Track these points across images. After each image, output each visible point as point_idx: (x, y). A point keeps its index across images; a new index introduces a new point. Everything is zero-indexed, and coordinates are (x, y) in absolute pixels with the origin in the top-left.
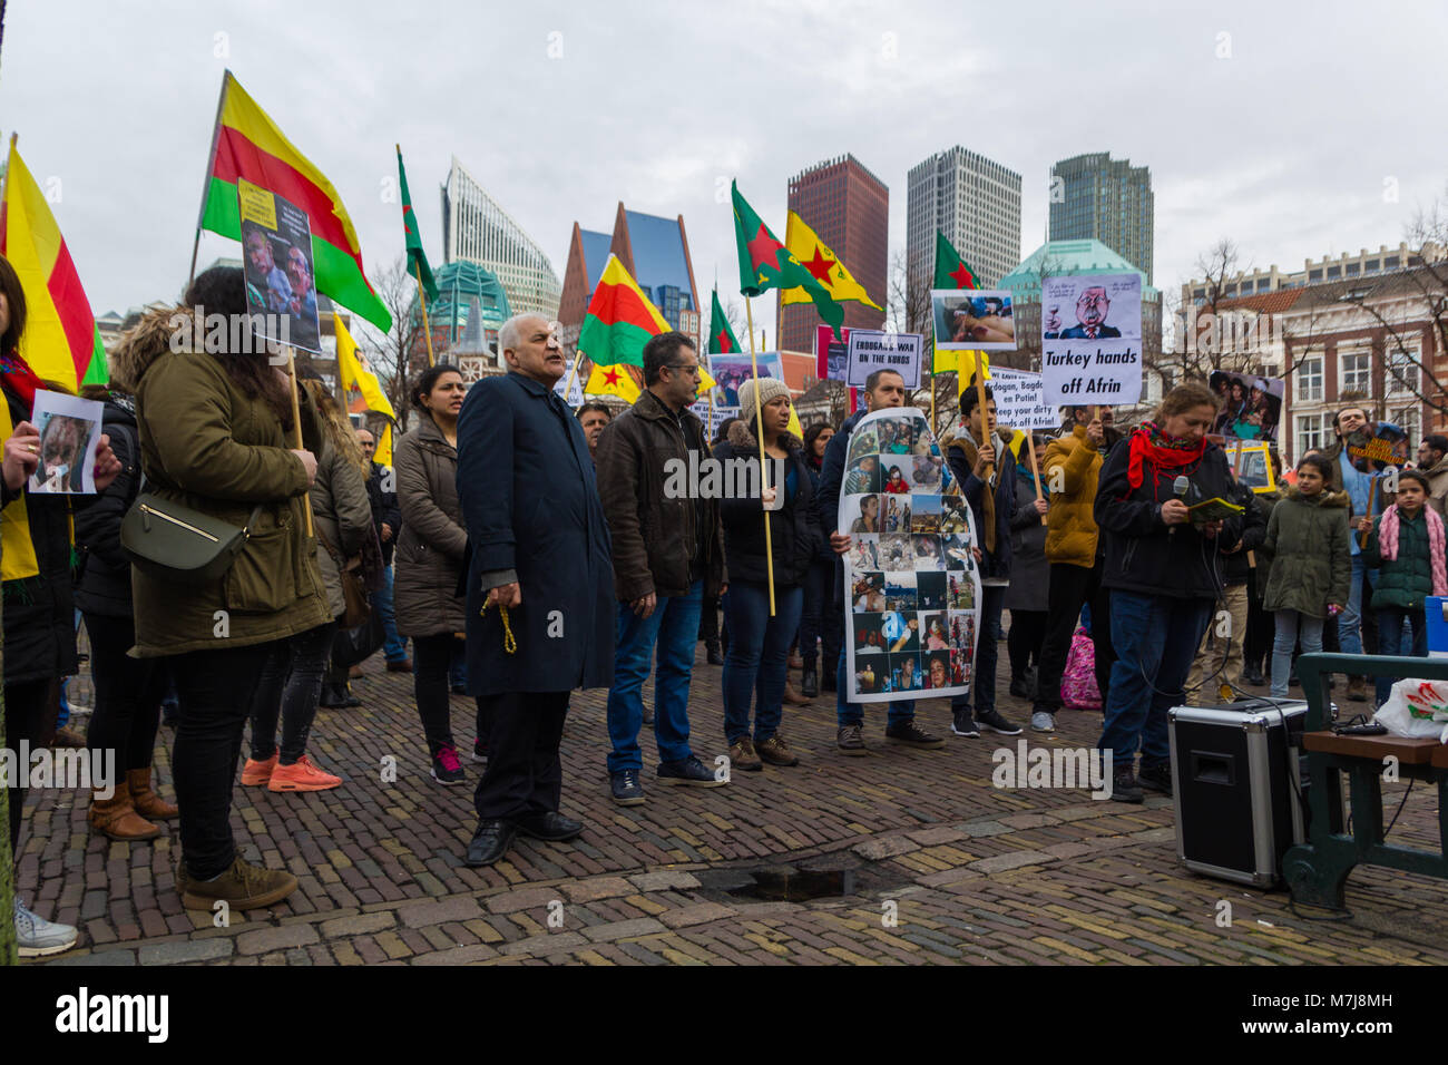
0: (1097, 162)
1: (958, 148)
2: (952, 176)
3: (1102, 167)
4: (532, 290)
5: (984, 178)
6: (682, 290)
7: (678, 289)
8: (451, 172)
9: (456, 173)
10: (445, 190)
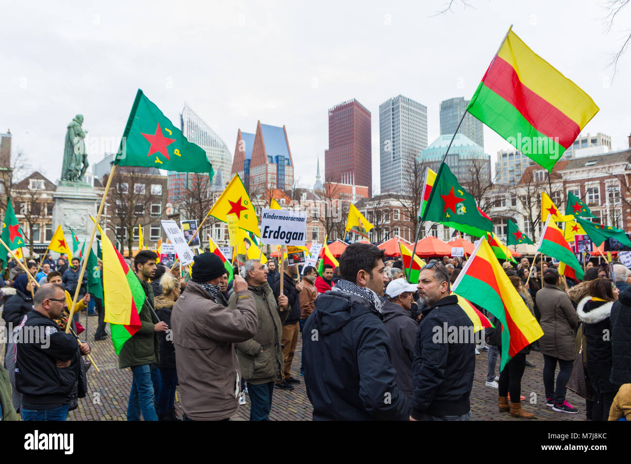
0: (459, 101)
1: (400, 96)
2: (398, 107)
3: (461, 103)
4: (219, 158)
5: (412, 108)
6: (285, 157)
7: (284, 157)
8: (184, 108)
9: (186, 108)
10: (182, 116)
